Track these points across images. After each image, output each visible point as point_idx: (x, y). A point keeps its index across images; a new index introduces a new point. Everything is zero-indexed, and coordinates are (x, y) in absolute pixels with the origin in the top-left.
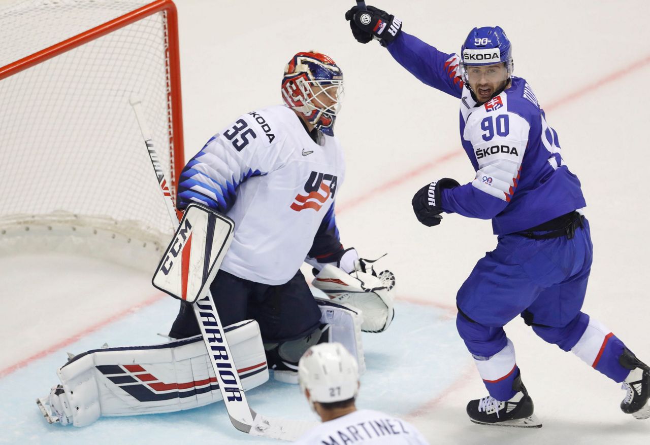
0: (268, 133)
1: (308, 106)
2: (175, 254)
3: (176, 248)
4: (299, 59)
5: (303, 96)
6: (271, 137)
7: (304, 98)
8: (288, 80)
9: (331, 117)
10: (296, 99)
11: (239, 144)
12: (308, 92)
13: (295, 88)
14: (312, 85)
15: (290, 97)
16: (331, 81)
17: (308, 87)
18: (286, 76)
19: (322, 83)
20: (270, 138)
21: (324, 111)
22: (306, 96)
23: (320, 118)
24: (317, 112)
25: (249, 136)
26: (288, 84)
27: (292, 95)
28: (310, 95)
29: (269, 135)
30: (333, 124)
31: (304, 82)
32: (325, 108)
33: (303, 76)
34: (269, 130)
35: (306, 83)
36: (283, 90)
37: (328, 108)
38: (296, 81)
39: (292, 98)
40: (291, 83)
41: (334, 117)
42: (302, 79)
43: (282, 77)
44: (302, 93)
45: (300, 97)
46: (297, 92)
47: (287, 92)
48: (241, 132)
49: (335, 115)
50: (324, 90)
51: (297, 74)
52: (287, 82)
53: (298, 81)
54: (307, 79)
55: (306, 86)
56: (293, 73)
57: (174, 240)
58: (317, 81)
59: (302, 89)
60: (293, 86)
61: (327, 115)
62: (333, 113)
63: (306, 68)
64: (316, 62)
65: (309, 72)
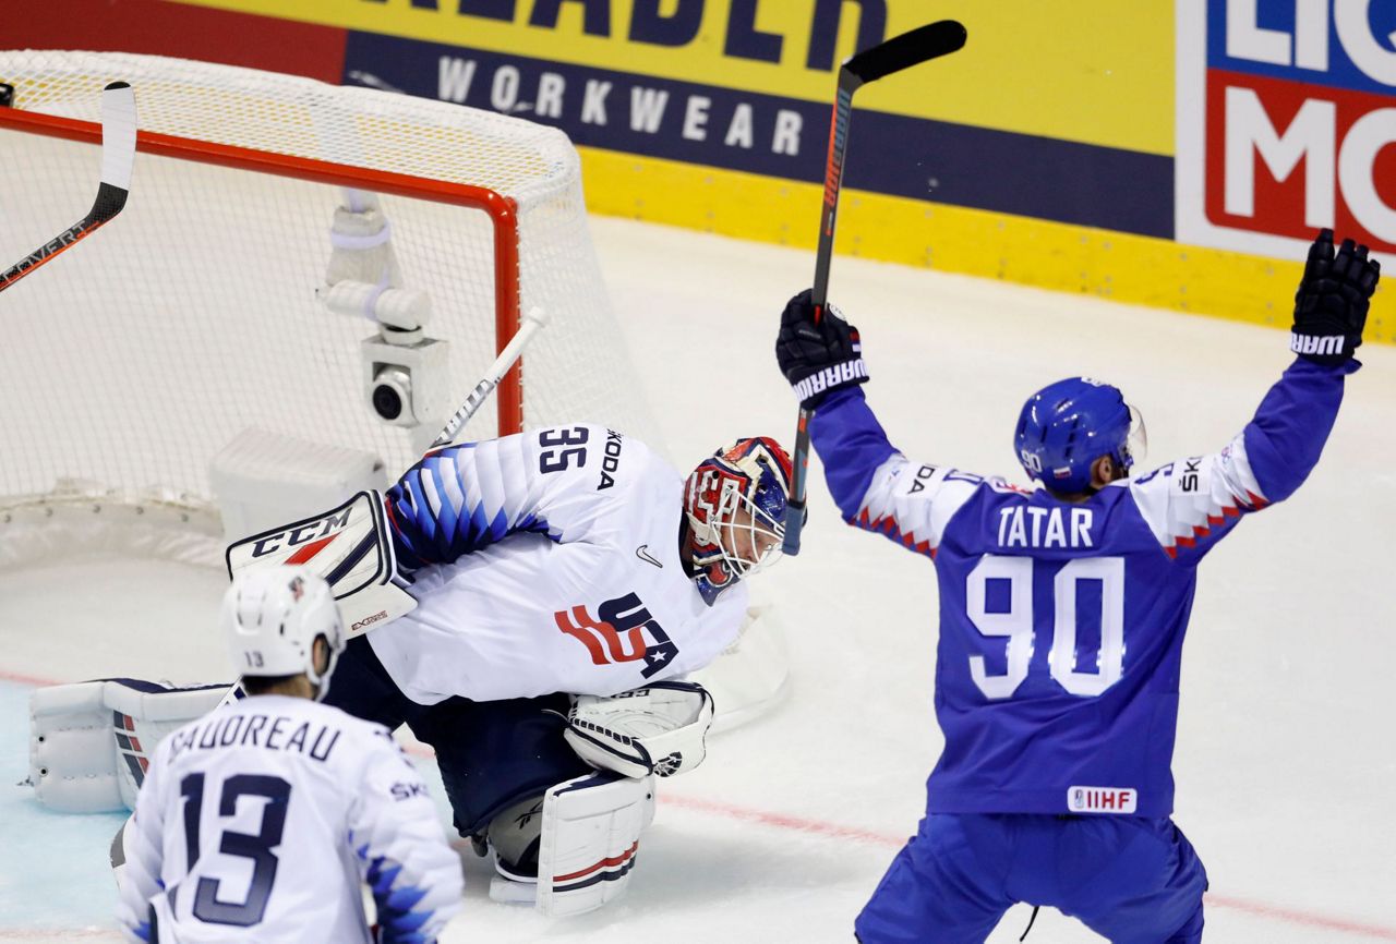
0: (608, 473)
1: (711, 532)
2: (293, 542)
3: (303, 535)
4: (759, 450)
5: (716, 509)
6: (607, 482)
7: (715, 513)
8: (714, 468)
9: (732, 575)
10: (702, 504)
11: (550, 461)
12: (728, 511)
13: (714, 487)
14: (743, 504)
15: (697, 494)
16: (776, 525)
17: (735, 504)
18: (718, 458)
19: (759, 516)
20: (603, 481)
21: (728, 559)
22: (719, 514)
23: (714, 563)
24: (718, 551)
25: (573, 459)
26: (709, 473)
27: (703, 493)
28: (726, 517)
29: (605, 476)
30: (725, 587)
31: (736, 490)
32: (733, 556)
33: (741, 482)
34: (614, 470)
35: (738, 495)
36: (696, 474)
37: (737, 559)
38: (725, 479)
39: (697, 499)
40: (716, 475)
41: (736, 579)
42: (736, 484)
43: (710, 455)
44: (718, 503)
45: (710, 507)
46: (712, 496)
47: (699, 482)
48: (566, 447)
49: (739, 576)
50: (753, 528)
51: (735, 469)
52: (711, 469)
53: (727, 482)
54: (744, 490)
55: (732, 499)
56: (731, 462)
57: (313, 521)
58: (755, 507)
59: (724, 500)
60: (715, 482)
61: (728, 567)
62: (740, 572)
63: (755, 472)
64: (779, 477)
65: (755, 483)
